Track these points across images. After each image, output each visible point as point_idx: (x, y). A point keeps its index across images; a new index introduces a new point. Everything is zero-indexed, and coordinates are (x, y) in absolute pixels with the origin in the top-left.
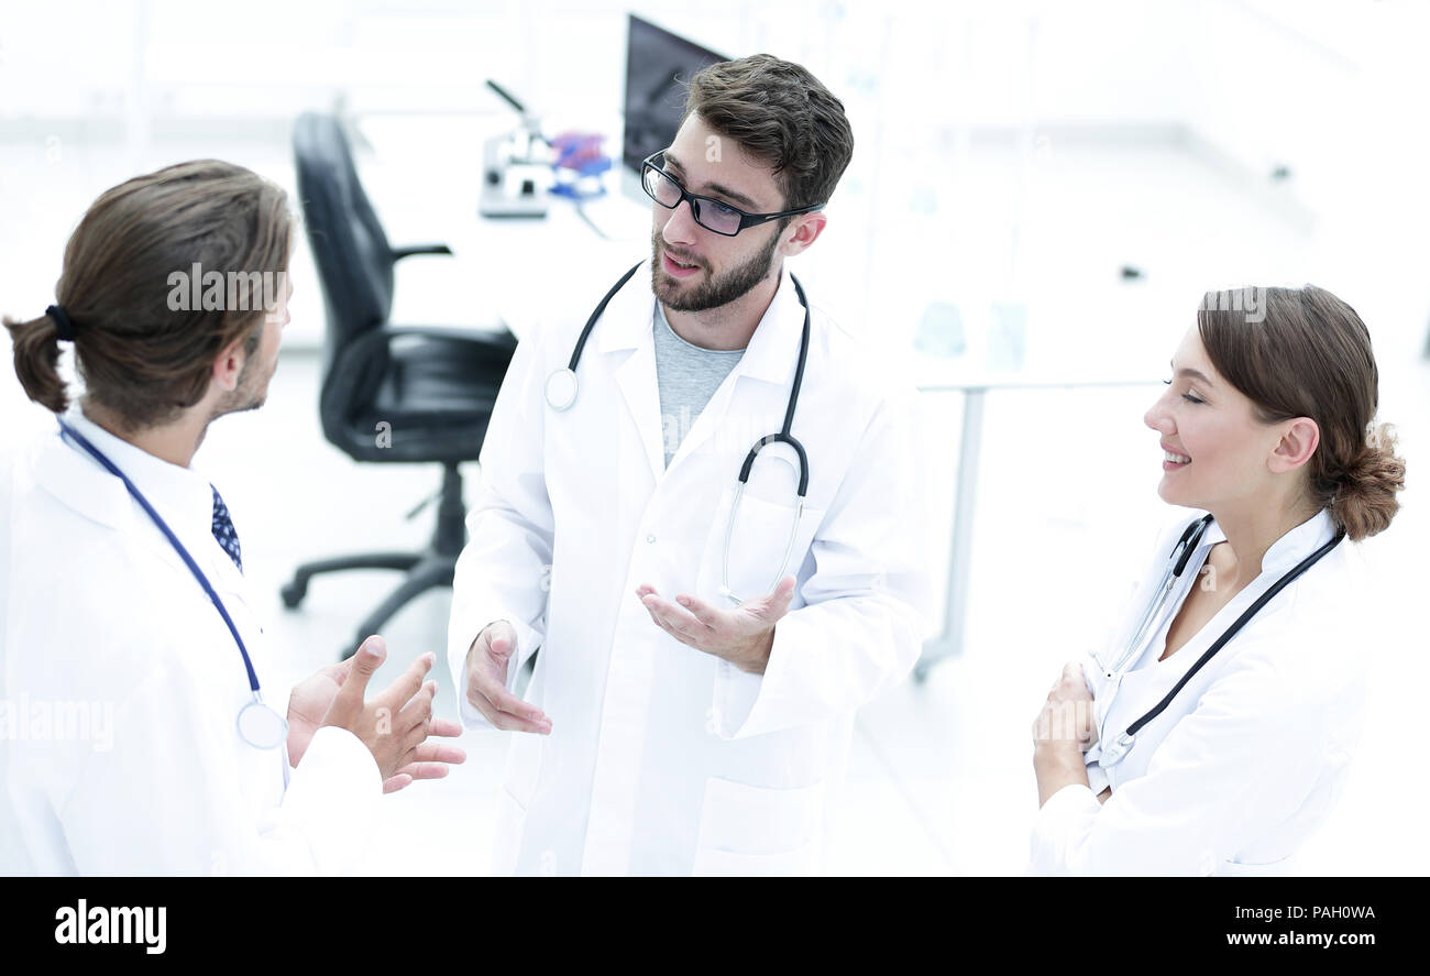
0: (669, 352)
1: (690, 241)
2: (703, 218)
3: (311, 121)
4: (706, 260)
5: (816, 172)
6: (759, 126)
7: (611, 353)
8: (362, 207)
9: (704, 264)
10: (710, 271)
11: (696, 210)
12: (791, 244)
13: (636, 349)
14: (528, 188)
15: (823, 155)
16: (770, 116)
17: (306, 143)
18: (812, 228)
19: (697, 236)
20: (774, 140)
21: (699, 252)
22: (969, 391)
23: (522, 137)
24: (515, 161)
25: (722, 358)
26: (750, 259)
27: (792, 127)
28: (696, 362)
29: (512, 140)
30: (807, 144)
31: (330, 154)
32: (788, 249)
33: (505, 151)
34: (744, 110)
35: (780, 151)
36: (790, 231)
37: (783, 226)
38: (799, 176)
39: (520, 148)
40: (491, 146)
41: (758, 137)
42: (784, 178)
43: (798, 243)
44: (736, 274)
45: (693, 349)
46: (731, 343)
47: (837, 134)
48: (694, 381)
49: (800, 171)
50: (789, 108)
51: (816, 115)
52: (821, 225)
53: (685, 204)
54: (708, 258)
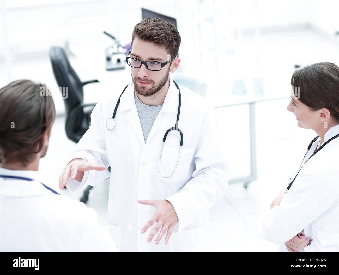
0: (141, 108)
1: (147, 76)
2: (149, 68)
3: (54, 49)
4: (152, 80)
5: (176, 46)
6: (160, 36)
7: (124, 112)
8: (71, 71)
9: (152, 82)
10: (154, 83)
11: (147, 66)
12: (173, 69)
13: (131, 109)
14: (119, 61)
15: (176, 40)
16: (161, 33)
17: (53, 55)
18: (177, 62)
19: (148, 74)
20: (165, 39)
21: (150, 78)
22: (250, 104)
23: (115, 46)
24: (114, 54)
25: (156, 108)
26: (164, 76)
27: (167, 35)
28: (149, 110)
29: (113, 48)
30: (172, 38)
31: (60, 57)
32: (172, 71)
33: (111, 51)
34: (154, 33)
35: (167, 42)
36: (172, 65)
37: (171, 64)
38: (172, 48)
39: (115, 50)
40: (107, 50)
41: (160, 40)
42: (169, 50)
43: (175, 68)
44: (161, 82)
45: (148, 107)
46: (159, 103)
47: (177, 34)
48: (150, 116)
49: (173, 47)
50: (164, 29)
51: (171, 30)
52: (179, 61)
53: (143, 65)
54: (152, 79)
